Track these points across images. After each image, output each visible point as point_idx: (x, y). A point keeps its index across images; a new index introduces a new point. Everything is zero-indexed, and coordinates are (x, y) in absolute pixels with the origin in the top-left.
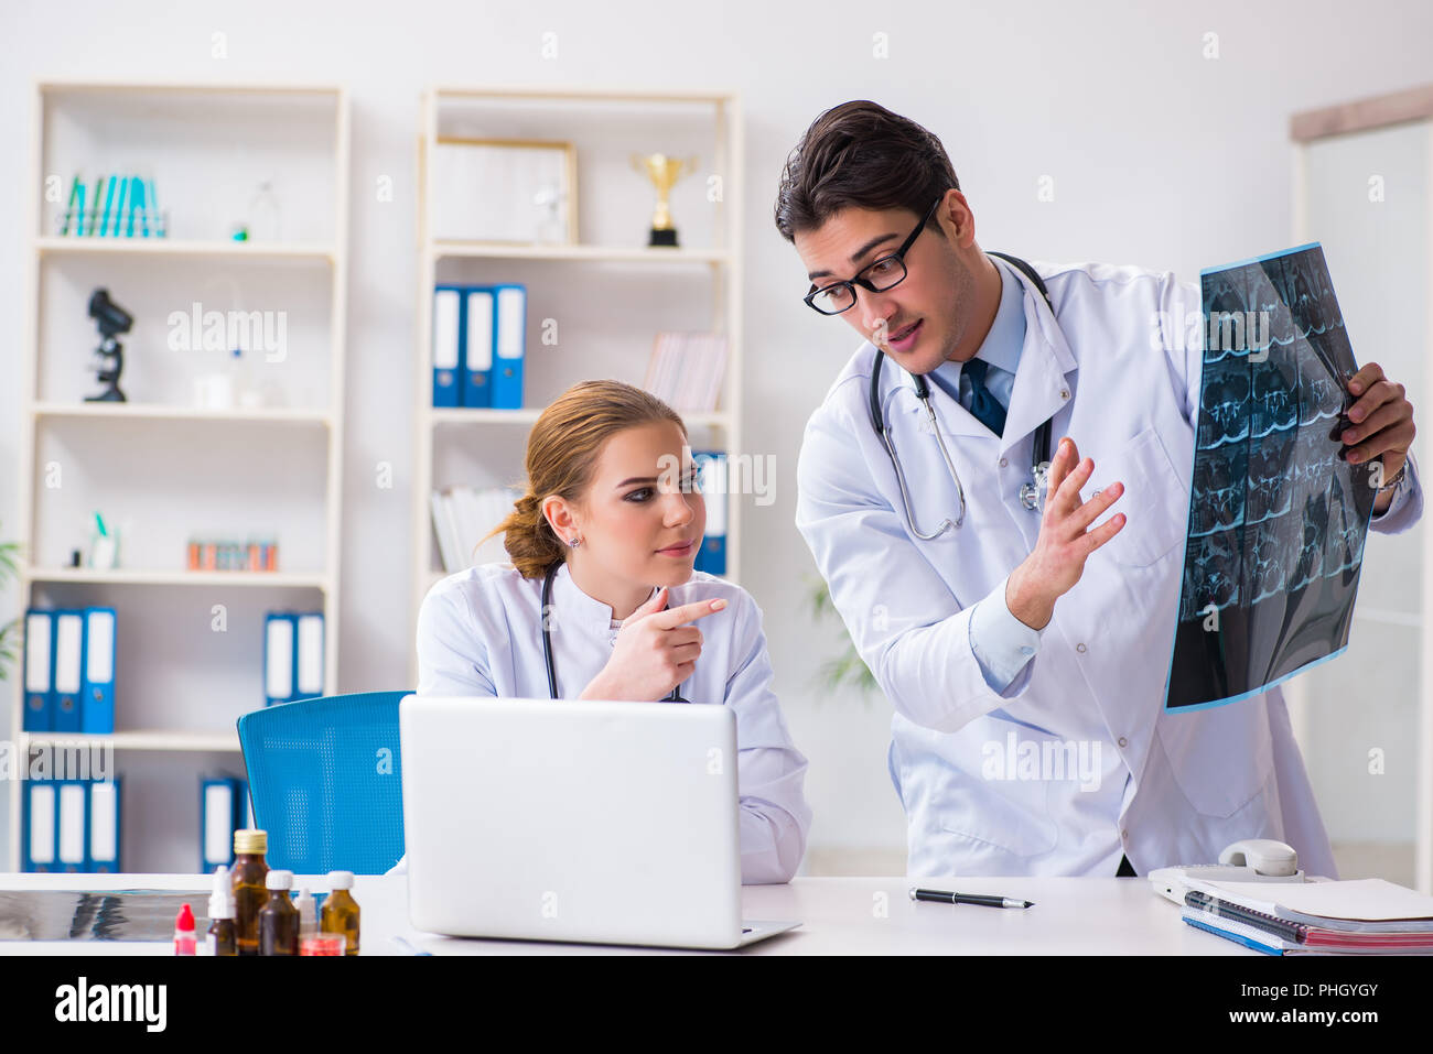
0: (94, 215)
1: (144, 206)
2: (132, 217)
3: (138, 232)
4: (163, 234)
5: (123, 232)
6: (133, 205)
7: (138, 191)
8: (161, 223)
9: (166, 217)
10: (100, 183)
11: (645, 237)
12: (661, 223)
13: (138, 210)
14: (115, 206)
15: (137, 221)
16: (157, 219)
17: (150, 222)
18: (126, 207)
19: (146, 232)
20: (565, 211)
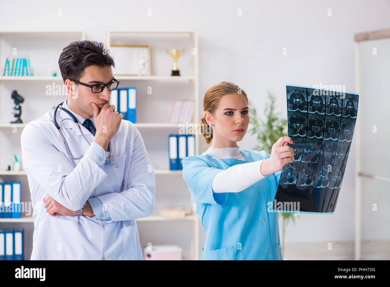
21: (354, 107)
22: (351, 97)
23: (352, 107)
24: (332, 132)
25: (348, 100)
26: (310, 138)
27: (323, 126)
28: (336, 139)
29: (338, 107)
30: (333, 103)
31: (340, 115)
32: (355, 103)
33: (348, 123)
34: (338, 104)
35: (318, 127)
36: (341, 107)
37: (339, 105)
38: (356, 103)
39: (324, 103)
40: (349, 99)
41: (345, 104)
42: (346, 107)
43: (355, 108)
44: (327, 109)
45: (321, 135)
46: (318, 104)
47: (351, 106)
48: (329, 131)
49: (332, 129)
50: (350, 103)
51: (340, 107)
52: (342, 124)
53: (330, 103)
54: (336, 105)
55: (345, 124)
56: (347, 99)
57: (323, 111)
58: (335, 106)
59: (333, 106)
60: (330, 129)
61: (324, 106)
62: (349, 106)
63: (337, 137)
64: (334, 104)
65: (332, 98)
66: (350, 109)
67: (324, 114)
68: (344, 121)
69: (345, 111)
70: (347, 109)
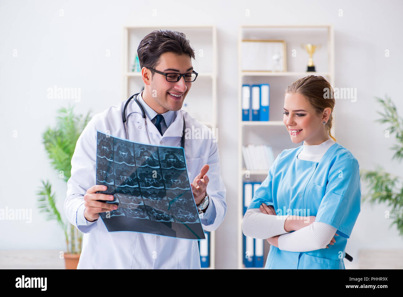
11: (306, 69)
12: (310, 65)
20: (283, 61)
21: (177, 159)
22: (170, 150)
23: (175, 160)
24: (151, 182)
25: (168, 154)
27: (137, 177)
28: (161, 188)
29: (153, 159)
30: (145, 156)
31: (159, 167)
32: (179, 156)
34: (152, 157)
36: (158, 160)
37: (155, 158)
39: (132, 154)
40: (168, 152)
41: (162, 157)
42: (165, 160)
43: (180, 160)
44: (137, 161)
46: (125, 155)
47: (174, 159)
48: (147, 181)
50: (171, 156)
51: (156, 160)
52: (164, 175)
53: (141, 156)
54: (150, 157)
55: (170, 175)
56: (165, 153)
58: (148, 159)
59: (145, 158)
60: (147, 180)
62: (170, 159)
63: (162, 186)
66: (172, 161)
67: (134, 165)
68: (167, 172)
69: (165, 164)
70: (167, 162)
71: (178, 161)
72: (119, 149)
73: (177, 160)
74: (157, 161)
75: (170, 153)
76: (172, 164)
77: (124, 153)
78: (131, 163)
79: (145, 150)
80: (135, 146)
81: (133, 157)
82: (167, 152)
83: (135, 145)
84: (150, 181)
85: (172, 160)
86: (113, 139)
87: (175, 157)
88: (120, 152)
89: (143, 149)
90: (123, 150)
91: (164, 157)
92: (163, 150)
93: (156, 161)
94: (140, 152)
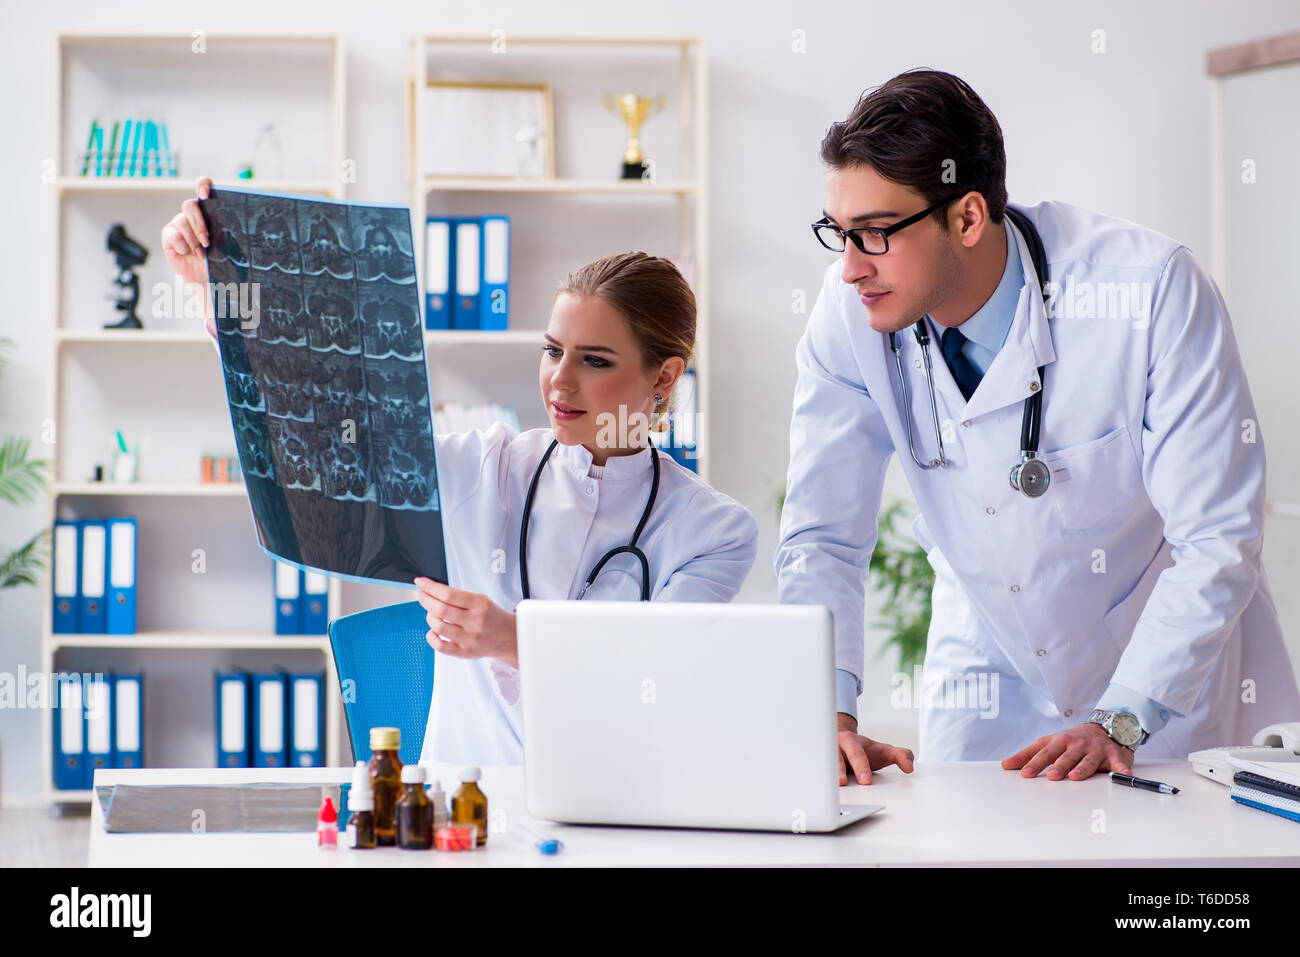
0: (111, 157)
1: (156, 148)
2: (146, 159)
3: (152, 172)
4: (175, 173)
5: (138, 172)
6: (146, 149)
7: (152, 134)
8: (173, 163)
9: (177, 158)
10: (116, 127)
11: (618, 170)
12: (632, 158)
13: (151, 152)
14: (130, 149)
15: (151, 162)
16: (169, 159)
17: (163, 162)
18: (141, 149)
19: (159, 172)
20: (544, 147)
21: (395, 246)
22: (378, 217)
23: (389, 249)
24: (333, 329)
25: (371, 227)
26: (270, 342)
27: (302, 310)
28: (355, 351)
29: (339, 248)
30: (320, 239)
31: (349, 276)
32: (399, 236)
33: (387, 298)
34: (336, 242)
35: (287, 312)
36: (347, 249)
37: (342, 244)
38: (403, 234)
39: (294, 238)
40: (373, 222)
41: (359, 240)
42: (366, 250)
43: (401, 249)
44: (305, 257)
45: (301, 337)
46: (277, 240)
47: (386, 245)
48: (325, 325)
49: (332, 318)
50: (380, 237)
51: (344, 250)
52: (363, 303)
53: (312, 240)
54: (331, 243)
55: (376, 302)
56: (366, 225)
57: (294, 262)
58: (328, 247)
59: (320, 246)
60: (326, 320)
61: (294, 247)
62: (376, 245)
63: (356, 344)
64: (324, 242)
65: (315, 222)
66: (381, 253)
67: (297, 271)
68: (369, 292)
69: (364, 262)
70: (371, 255)
71: (398, 253)
72: (261, 225)
73: (395, 251)
74: (347, 252)
75: (378, 225)
76: (382, 262)
77: (273, 236)
78: (292, 265)
79: (321, 220)
80: (299, 209)
81: (294, 243)
82: (368, 222)
83: (299, 205)
84: (332, 323)
85: (381, 248)
86: (247, 200)
87: (390, 241)
88: (264, 232)
89: (317, 217)
90: (272, 226)
91: (363, 238)
92: (362, 218)
93: (344, 254)
94: (309, 226)
